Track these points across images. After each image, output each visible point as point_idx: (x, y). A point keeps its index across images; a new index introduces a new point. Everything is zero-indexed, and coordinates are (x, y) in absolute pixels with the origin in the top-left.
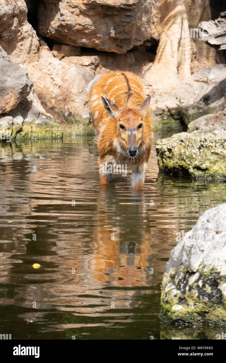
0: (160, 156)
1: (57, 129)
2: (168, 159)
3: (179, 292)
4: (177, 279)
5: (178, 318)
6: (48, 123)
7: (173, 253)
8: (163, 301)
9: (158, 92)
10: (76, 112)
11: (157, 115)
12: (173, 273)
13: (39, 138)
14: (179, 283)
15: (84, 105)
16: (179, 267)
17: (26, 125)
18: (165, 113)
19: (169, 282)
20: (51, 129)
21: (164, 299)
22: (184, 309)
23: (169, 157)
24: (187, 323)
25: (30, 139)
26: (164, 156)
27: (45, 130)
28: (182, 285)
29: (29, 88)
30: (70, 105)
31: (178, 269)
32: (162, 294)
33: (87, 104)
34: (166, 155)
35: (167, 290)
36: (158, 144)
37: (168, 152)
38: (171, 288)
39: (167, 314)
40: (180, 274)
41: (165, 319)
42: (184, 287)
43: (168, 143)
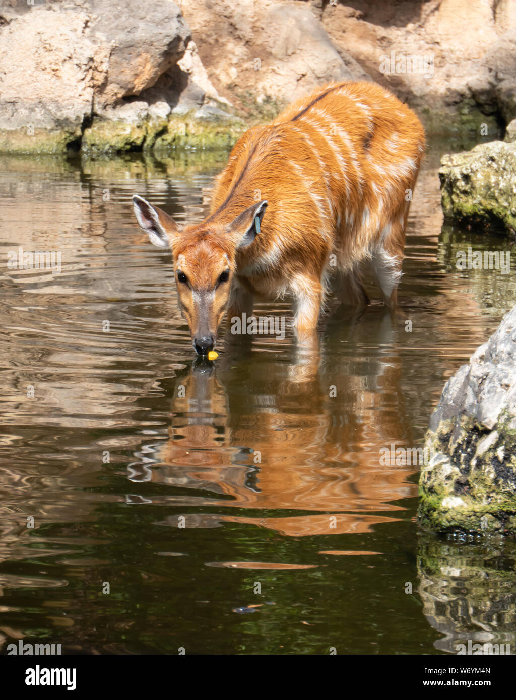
0: (446, 188)
1: (239, 130)
2: (462, 196)
3: (456, 470)
4: (454, 442)
5: (452, 523)
6: (222, 116)
7: (447, 389)
8: (424, 488)
9: (452, 56)
10: (280, 96)
11: (448, 105)
12: (446, 430)
13: (201, 147)
14: (456, 451)
15: (298, 80)
16: (458, 420)
17: (175, 120)
18: (466, 101)
19: (437, 450)
20: (227, 130)
21: (425, 483)
22: (465, 505)
23: (465, 193)
24: (471, 533)
25: (183, 149)
26: (454, 190)
27: (215, 131)
28: (463, 455)
29: (182, 44)
30: (268, 80)
31: (456, 422)
32: (422, 474)
33: (303, 79)
34: (457, 188)
35: (431, 465)
36: (443, 165)
37: (464, 181)
38: (441, 461)
39: (432, 515)
40: (460, 434)
41: (428, 526)
42: (468, 460)
43: (465, 163)
